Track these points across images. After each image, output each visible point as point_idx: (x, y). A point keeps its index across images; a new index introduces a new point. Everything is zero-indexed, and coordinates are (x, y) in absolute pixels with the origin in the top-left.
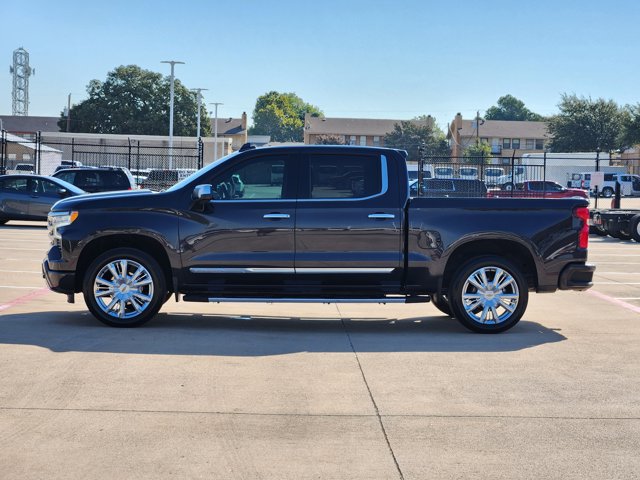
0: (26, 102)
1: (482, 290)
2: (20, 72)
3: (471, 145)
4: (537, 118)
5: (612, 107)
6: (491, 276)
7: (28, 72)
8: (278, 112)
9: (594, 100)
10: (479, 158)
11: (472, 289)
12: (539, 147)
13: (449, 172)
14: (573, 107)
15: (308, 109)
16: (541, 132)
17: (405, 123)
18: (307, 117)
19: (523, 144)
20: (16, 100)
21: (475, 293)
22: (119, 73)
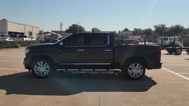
0: (62, 29)
1: (133, 69)
2: (61, 25)
3: (121, 35)
4: (130, 31)
5: (141, 29)
6: (136, 66)
7: (62, 25)
8: (95, 30)
9: (139, 28)
10: (122, 36)
11: (131, 69)
12: (130, 35)
13: (118, 38)
14: (135, 29)
15: (99, 30)
16: (131, 33)
17: (112, 32)
18: (99, 31)
19: (128, 35)
20: (60, 29)
21: (132, 70)
22: (73, 25)
